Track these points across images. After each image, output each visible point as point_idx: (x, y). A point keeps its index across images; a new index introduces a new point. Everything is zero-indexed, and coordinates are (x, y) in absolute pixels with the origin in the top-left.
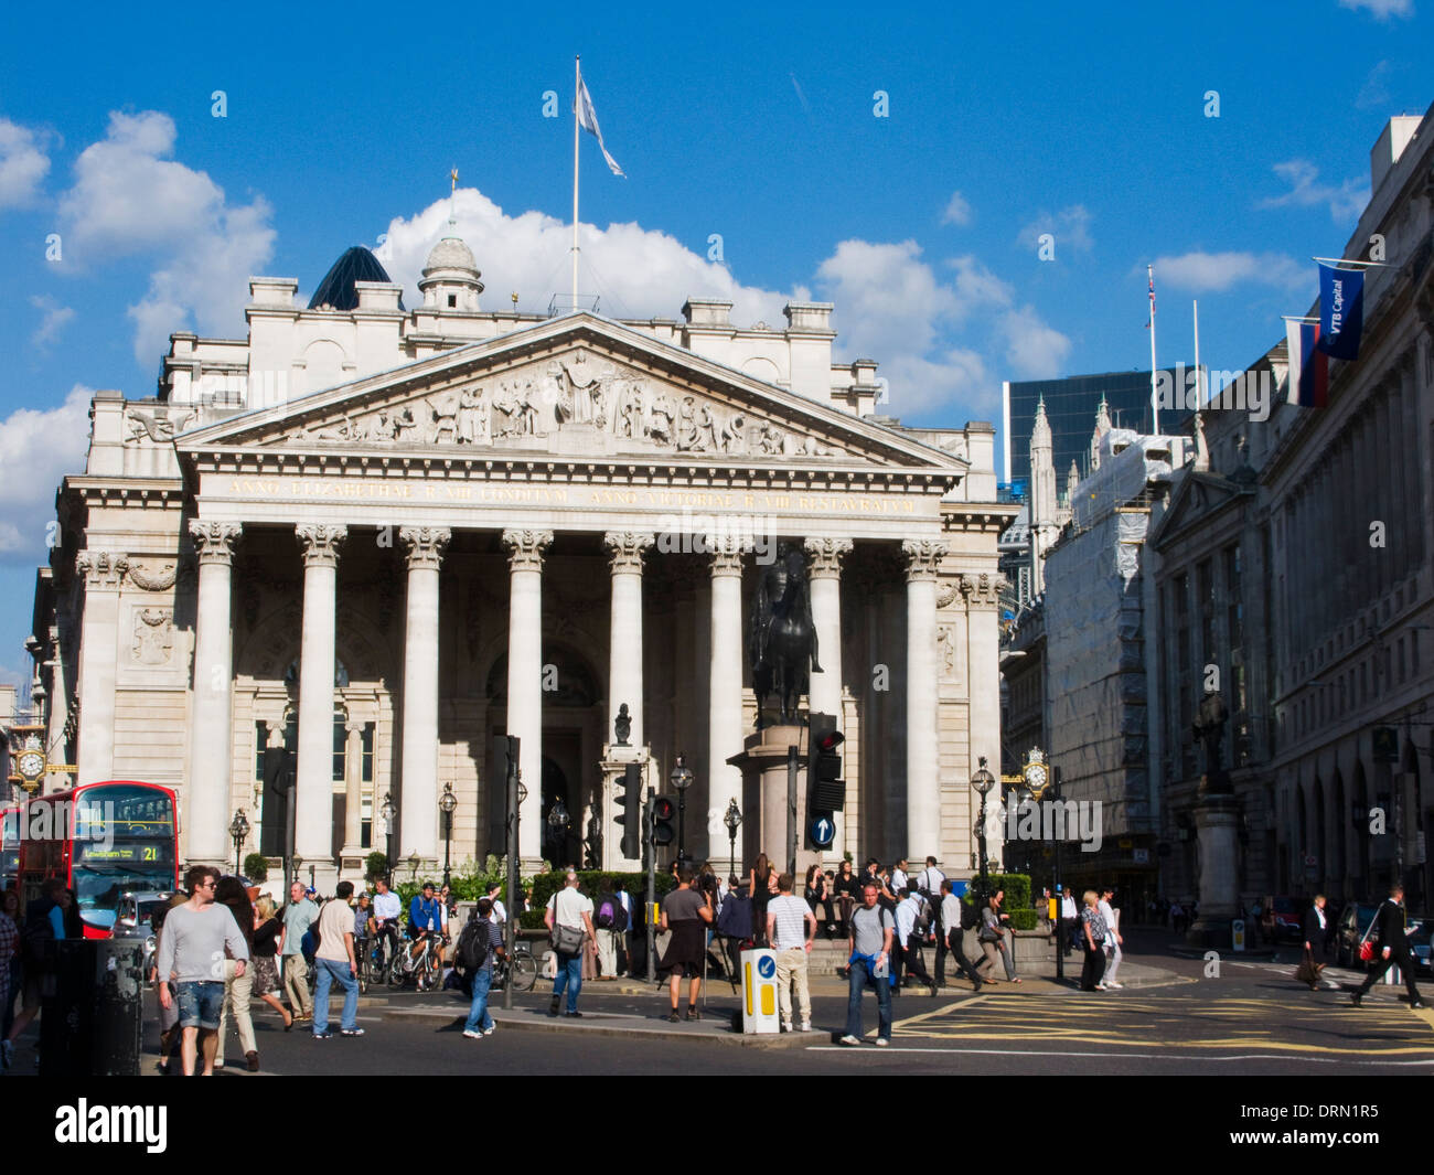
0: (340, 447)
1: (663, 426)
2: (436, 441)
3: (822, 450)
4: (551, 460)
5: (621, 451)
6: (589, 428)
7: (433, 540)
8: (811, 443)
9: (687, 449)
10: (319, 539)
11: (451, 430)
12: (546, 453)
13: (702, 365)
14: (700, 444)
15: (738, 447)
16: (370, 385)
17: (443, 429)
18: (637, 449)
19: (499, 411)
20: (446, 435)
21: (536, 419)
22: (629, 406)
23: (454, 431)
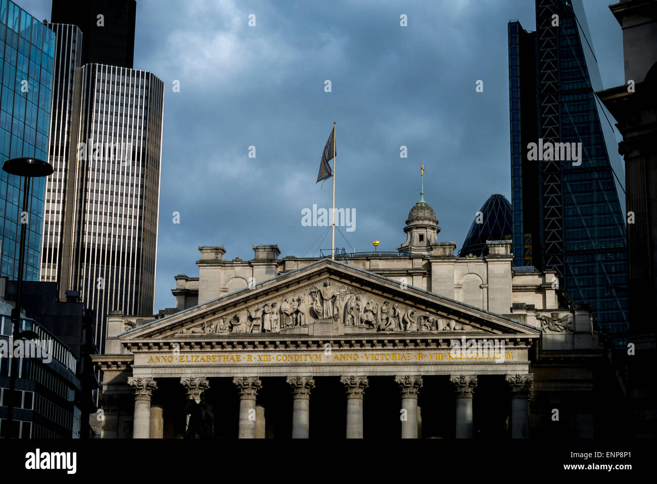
0: (201, 337)
1: (371, 317)
2: (252, 332)
3: (458, 327)
4: (310, 339)
5: (347, 333)
6: (331, 321)
7: (250, 384)
8: (453, 323)
9: (384, 330)
10: (192, 386)
11: (259, 326)
12: (307, 335)
13: (391, 284)
14: (390, 327)
15: (413, 327)
16: (216, 304)
17: (254, 325)
18: (357, 331)
19: (284, 314)
20: (256, 328)
21: (303, 318)
22: (352, 308)
23: (261, 326)
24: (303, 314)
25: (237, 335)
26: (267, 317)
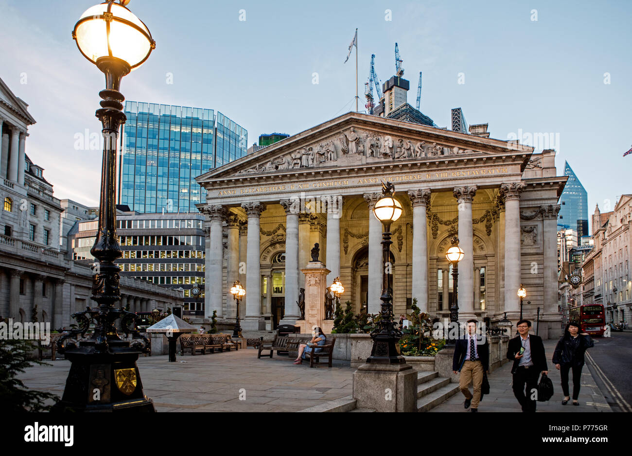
0: (255, 174)
1: (388, 151)
2: (293, 168)
3: (461, 151)
4: (339, 169)
5: (368, 162)
6: (355, 155)
8: (456, 149)
9: (398, 158)
10: (250, 208)
11: (298, 163)
12: (337, 166)
14: (404, 155)
15: (423, 155)
16: (265, 151)
17: (295, 164)
18: (377, 160)
19: (318, 154)
20: (296, 165)
21: (332, 155)
22: (372, 145)
23: (300, 163)
24: (332, 152)
25: (282, 171)
26: (304, 157)
